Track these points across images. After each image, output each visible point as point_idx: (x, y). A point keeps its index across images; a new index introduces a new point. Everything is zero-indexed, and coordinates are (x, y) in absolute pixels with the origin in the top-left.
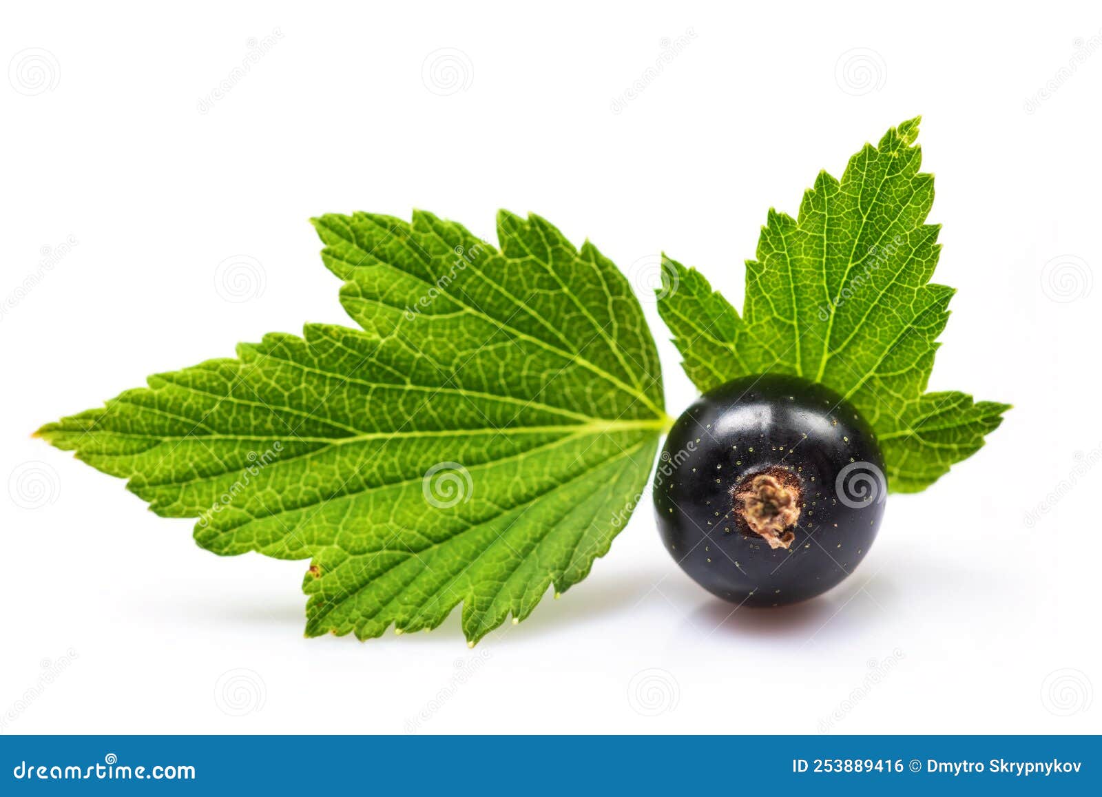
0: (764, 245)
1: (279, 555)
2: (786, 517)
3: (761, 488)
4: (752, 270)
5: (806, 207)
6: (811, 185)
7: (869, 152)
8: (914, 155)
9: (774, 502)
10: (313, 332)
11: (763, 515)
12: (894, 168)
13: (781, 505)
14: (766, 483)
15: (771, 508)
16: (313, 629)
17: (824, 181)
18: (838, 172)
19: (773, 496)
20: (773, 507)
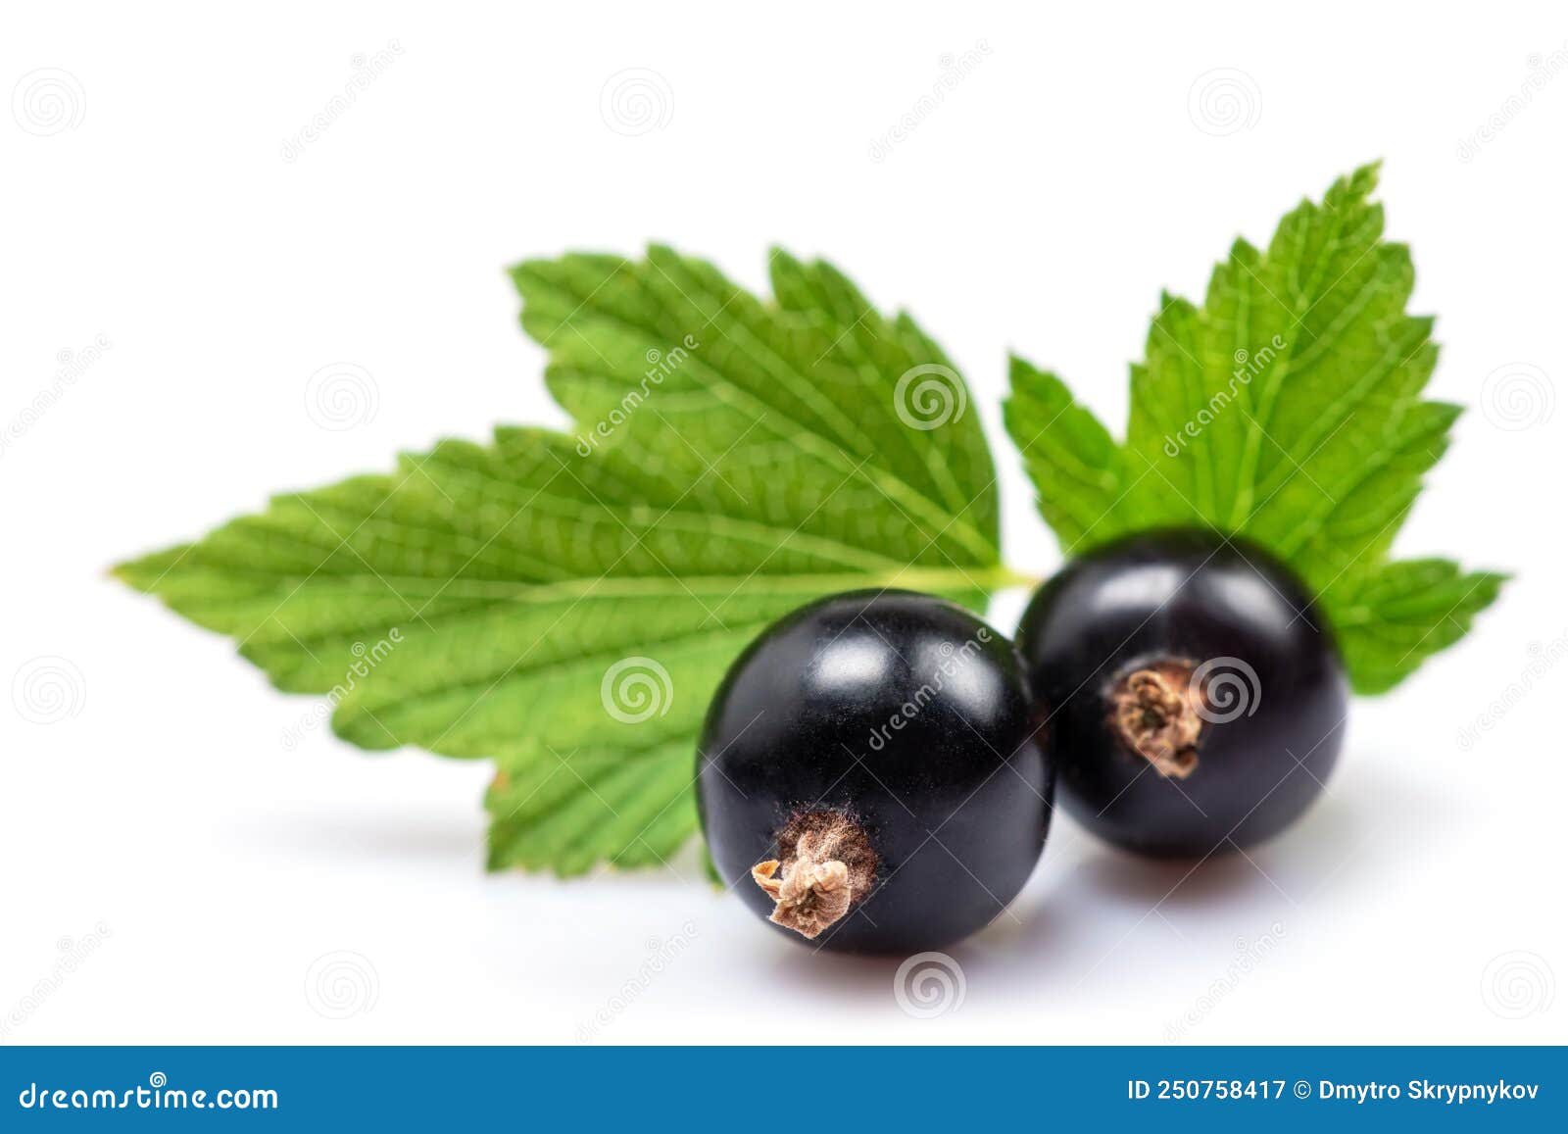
0: (1154, 341)
1: (450, 754)
2: (1178, 731)
3: (1140, 689)
4: (1137, 374)
5: (1214, 287)
6: (1222, 254)
7: (1307, 208)
8: (1375, 214)
9: (1159, 710)
10: (506, 436)
11: (1144, 725)
12: (1345, 232)
13: (1168, 713)
14: (1147, 682)
15: (1156, 717)
16: (496, 862)
17: (1242, 250)
18: (1262, 239)
19: (1158, 702)
20: (1157, 716)
